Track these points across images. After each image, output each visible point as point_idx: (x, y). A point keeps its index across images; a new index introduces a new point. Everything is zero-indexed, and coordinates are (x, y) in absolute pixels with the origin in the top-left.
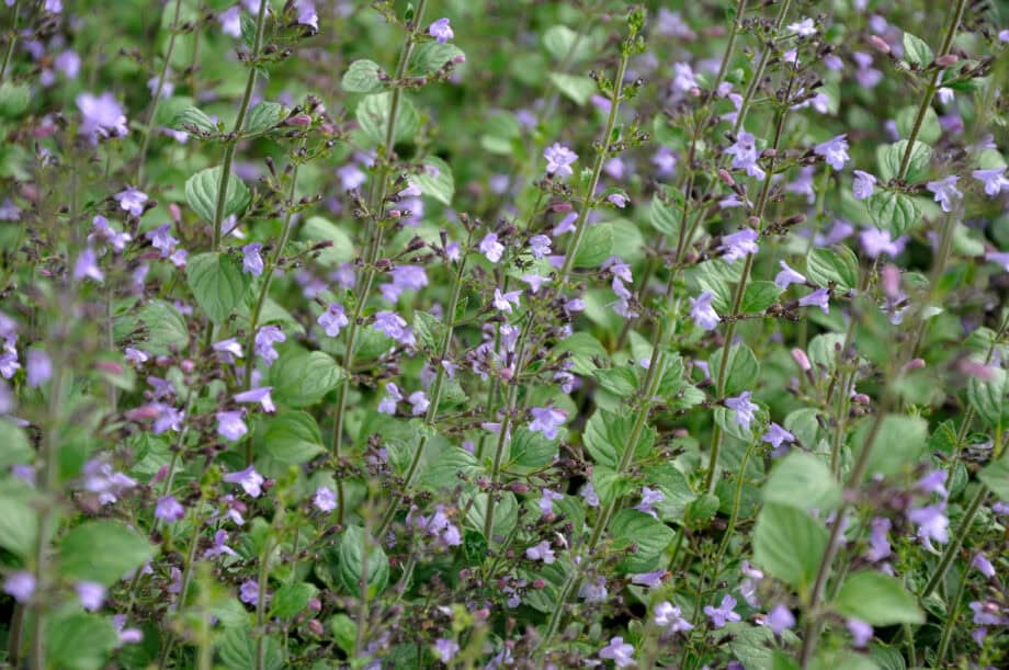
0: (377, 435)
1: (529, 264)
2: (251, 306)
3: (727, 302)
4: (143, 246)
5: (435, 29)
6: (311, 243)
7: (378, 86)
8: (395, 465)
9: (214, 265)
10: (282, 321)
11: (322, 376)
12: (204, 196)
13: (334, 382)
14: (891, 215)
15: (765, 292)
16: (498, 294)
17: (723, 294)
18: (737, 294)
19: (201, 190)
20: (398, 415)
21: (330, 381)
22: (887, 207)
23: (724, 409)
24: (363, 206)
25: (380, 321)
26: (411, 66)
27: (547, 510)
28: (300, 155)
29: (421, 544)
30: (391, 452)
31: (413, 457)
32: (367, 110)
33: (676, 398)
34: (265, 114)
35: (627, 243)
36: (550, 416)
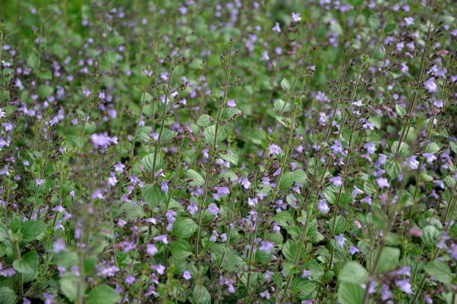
0: (209, 249)
1: (262, 188)
2: (166, 203)
3: (334, 201)
4: (128, 181)
5: (229, 104)
6: (186, 180)
7: (210, 124)
8: (215, 261)
9: (152, 188)
10: (176, 208)
11: (189, 228)
12: (149, 163)
13: (194, 230)
14: (393, 170)
15: (349, 197)
16: (249, 199)
17: (333, 198)
18: (338, 198)
19: (148, 161)
20: (217, 242)
21: (192, 230)
22: (392, 167)
23: (334, 240)
24: (203, 167)
25: (209, 208)
26: (222, 116)
27: (268, 278)
28: (181, 149)
29: (220, 292)
30: (214, 257)
31: (221, 257)
32: (208, 131)
33: (313, 238)
34: (169, 135)
35: (302, 178)
36: (267, 245)
